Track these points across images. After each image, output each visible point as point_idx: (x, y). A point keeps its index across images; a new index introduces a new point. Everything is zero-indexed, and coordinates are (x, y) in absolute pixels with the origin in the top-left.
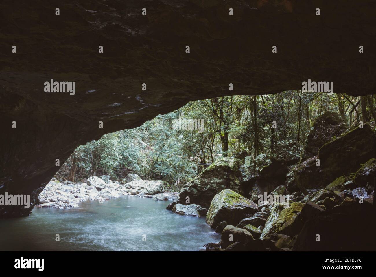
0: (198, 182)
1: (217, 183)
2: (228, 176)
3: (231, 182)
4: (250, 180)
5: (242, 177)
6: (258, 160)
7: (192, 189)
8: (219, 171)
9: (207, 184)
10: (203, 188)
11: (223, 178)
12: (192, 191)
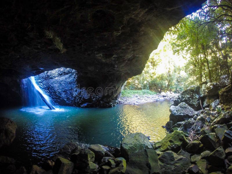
0: (180, 97)
1: (188, 97)
2: (193, 94)
3: (194, 97)
4: (203, 96)
5: (200, 94)
6: (207, 86)
7: (178, 99)
8: (189, 92)
9: (184, 98)
10: (182, 99)
11: (191, 95)
12: (178, 100)
